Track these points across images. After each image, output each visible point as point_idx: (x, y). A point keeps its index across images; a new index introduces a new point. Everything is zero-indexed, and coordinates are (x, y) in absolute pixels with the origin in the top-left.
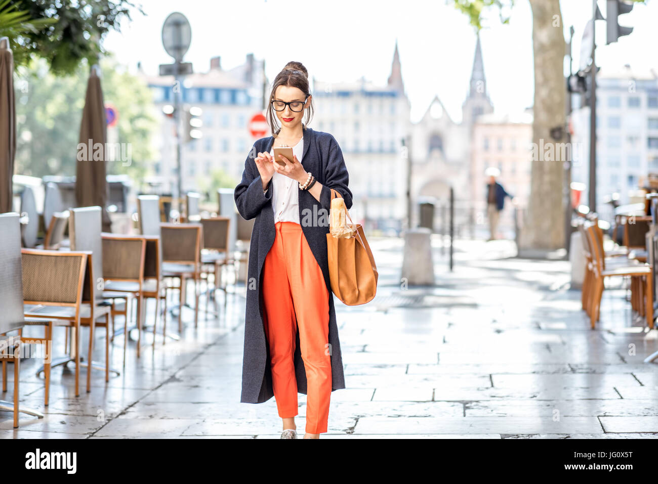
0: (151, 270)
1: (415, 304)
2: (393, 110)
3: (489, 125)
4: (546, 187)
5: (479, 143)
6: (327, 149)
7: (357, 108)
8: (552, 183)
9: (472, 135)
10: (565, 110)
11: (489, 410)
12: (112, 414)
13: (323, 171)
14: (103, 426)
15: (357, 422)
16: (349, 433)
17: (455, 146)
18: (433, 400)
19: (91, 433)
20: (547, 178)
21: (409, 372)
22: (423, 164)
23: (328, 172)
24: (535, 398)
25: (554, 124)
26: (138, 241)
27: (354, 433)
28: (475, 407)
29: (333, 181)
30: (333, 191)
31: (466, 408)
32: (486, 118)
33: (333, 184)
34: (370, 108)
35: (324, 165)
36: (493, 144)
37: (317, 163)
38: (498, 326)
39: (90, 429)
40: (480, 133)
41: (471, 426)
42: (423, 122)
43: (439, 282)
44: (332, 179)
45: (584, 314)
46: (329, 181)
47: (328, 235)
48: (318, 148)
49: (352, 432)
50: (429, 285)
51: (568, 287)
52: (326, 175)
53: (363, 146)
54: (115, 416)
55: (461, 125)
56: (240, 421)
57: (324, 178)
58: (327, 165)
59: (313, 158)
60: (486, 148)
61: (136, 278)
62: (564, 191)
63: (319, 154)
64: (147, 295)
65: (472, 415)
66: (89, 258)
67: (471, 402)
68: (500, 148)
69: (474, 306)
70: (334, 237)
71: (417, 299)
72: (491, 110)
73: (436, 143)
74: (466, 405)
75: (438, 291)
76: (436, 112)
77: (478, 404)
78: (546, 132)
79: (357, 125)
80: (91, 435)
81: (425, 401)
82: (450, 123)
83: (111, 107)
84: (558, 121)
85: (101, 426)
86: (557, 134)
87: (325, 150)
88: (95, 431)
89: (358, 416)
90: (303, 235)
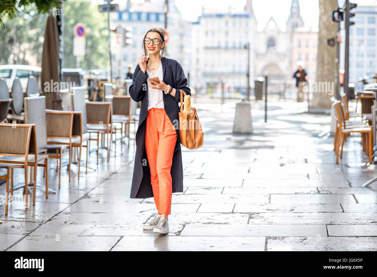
0: (76, 131)
1: (239, 146)
2: (247, 24)
3: (301, 33)
4: (326, 72)
5: (295, 43)
6: (175, 69)
7: (227, 23)
8: (328, 70)
9: (291, 38)
10: (336, 30)
11: (263, 220)
12: (43, 221)
13: (175, 81)
14: (36, 229)
15: (184, 227)
16: (178, 235)
17: (282, 45)
18: (232, 212)
19: (27, 234)
20: (326, 67)
21: (223, 193)
22: (264, 55)
23: (177, 81)
24: (292, 211)
25: (330, 37)
26: (69, 114)
27: (180, 235)
28: (256, 217)
29: (181, 86)
30: (181, 91)
31: (250, 218)
32: (299, 29)
33: (181, 87)
34: (234, 24)
35: (174, 78)
36: (303, 44)
37: (171, 77)
38: (283, 161)
39: (28, 231)
40: (296, 37)
41: (250, 231)
42: (264, 32)
43: (255, 132)
44: (180, 85)
45: (334, 153)
46: (178, 86)
47: (179, 113)
48: (170, 69)
49: (179, 234)
50: (249, 134)
51: (329, 134)
52: (176, 83)
53: (230, 45)
54: (44, 222)
55: (285, 33)
56: (116, 226)
57: (175, 84)
58: (176, 78)
59: (169, 75)
60: (299, 46)
61: (68, 136)
62: (336, 75)
63: (171, 72)
64: (75, 145)
65: (253, 223)
66: (33, 128)
67: (254, 213)
68: (307, 46)
69: (272, 147)
70: (185, 115)
71: (241, 142)
72: (303, 25)
73: (271, 43)
74: (251, 216)
75: (254, 138)
76: (272, 26)
77: (258, 215)
78: (325, 42)
79: (227, 33)
80: (27, 235)
81: (228, 212)
82: (279, 32)
83: (81, 26)
84: (333, 35)
85: (35, 229)
86: (331, 42)
87: (174, 70)
88: (30, 232)
89: (186, 223)
90: (166, 114)
